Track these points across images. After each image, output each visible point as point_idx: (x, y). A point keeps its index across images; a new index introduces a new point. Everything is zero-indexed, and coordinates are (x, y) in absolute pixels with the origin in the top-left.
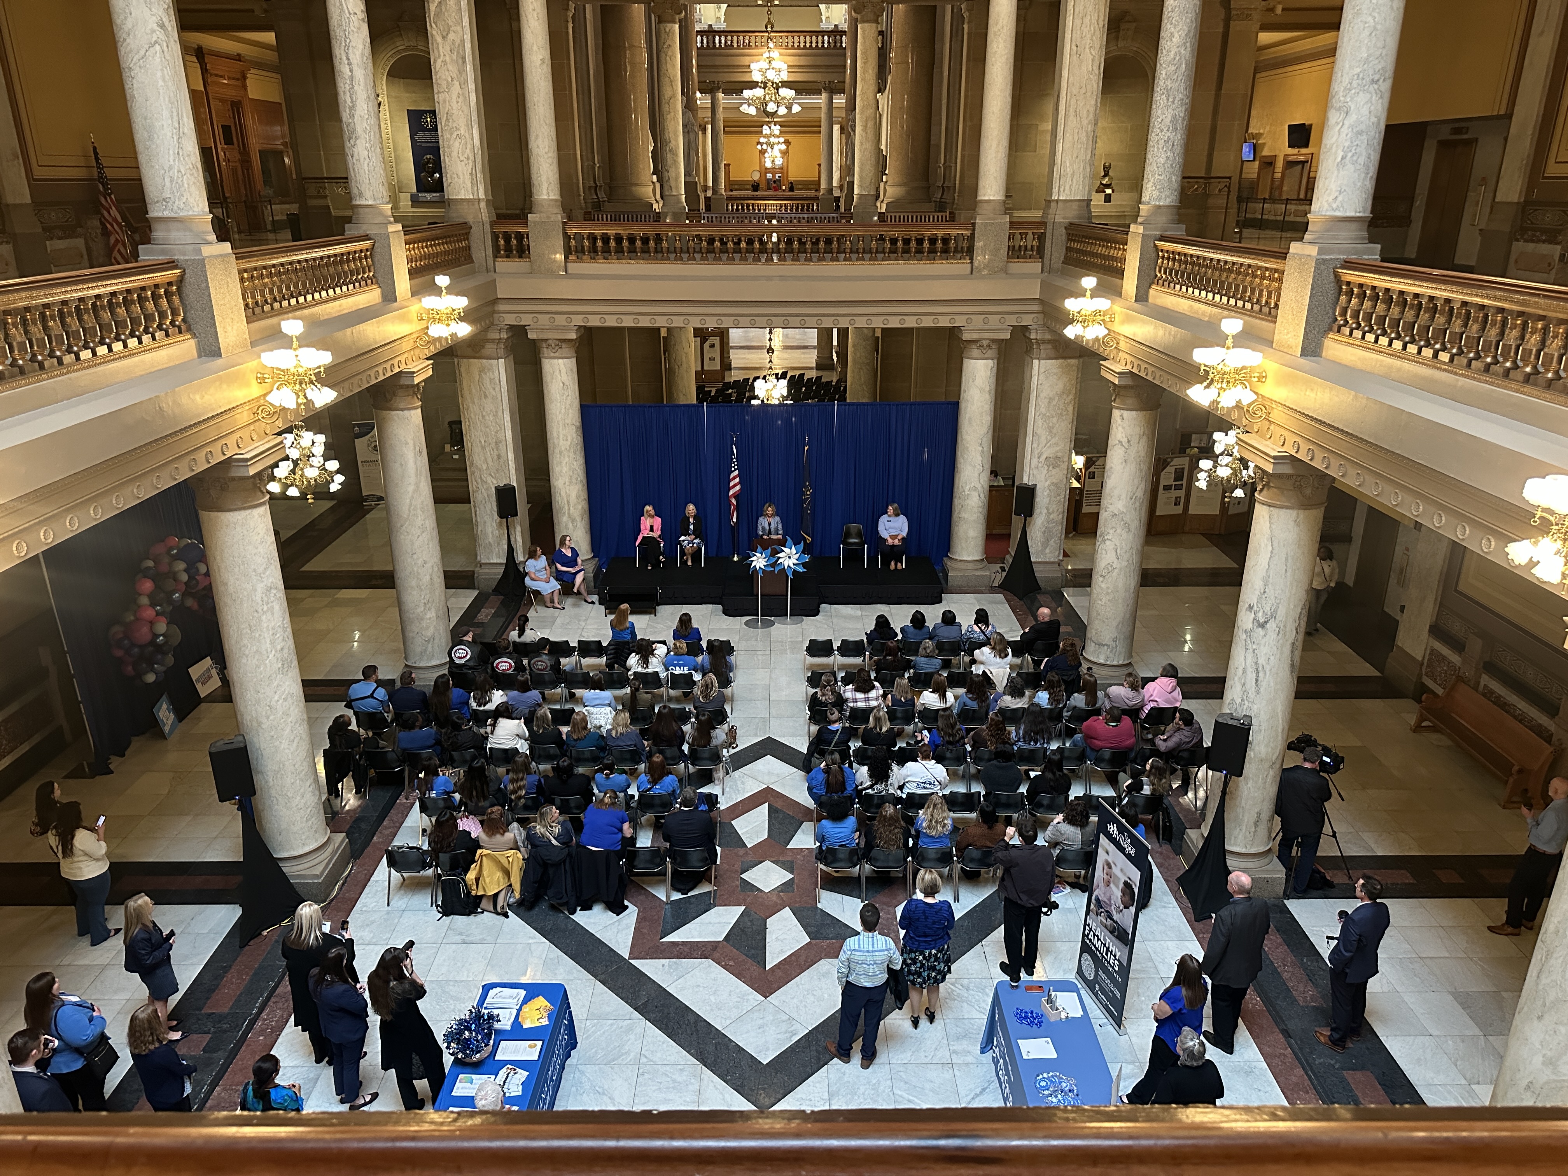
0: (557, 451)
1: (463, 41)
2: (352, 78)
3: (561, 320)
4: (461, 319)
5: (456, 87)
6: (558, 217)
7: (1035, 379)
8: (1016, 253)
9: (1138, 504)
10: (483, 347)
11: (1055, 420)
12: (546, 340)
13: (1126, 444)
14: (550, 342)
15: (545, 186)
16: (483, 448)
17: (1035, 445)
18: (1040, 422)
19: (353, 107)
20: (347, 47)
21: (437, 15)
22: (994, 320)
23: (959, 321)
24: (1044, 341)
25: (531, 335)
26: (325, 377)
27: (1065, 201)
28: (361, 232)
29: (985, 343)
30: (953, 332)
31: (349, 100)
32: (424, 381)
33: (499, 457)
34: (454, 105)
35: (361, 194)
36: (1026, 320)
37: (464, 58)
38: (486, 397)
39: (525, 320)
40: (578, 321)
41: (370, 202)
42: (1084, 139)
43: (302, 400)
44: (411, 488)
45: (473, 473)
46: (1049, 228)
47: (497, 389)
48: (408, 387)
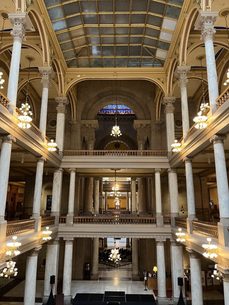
0: (66, 266)
1: (59, 184)
2: (38, 190)
3: (71, 236)
4: (50, 236)
5: (57, 192)
6: (72, 215)
7: (173, 251)
8: (165, 223)
9: (199, 282)
10: (53, 242)
11: (178, 260)
12: (67, 240)
13: (194, 267)
14: (68, 241)
15: (71, 209)
16: (50, 266)
17: (175, 267)
18: (175, 261)
19: (36, 195)
20: (38, 185)
21: (55, 180)
22: (162, 237)
23: (155, 237)
24: (174, 242)
25: (64, 239)
26: (19, 249)
27: (174, 213)
28: (33, 218)
29: (161, 242)
30: (154, 239)
31: (36, 194)
32: (40, 250)
33: (53, 268)
34: (56, 195)
35: (35, 211)
36: (169, 237)
37: (59, 187)
38: (52, 253)
39: (63, 236)
40: (74, 236)
41: (36, 213)
42: (176, 201)
43: (13, 254)
44: (32, 275)
45: (46, 272)
46: (171, 218)
47: (55, 251)
48: (36, 251)
